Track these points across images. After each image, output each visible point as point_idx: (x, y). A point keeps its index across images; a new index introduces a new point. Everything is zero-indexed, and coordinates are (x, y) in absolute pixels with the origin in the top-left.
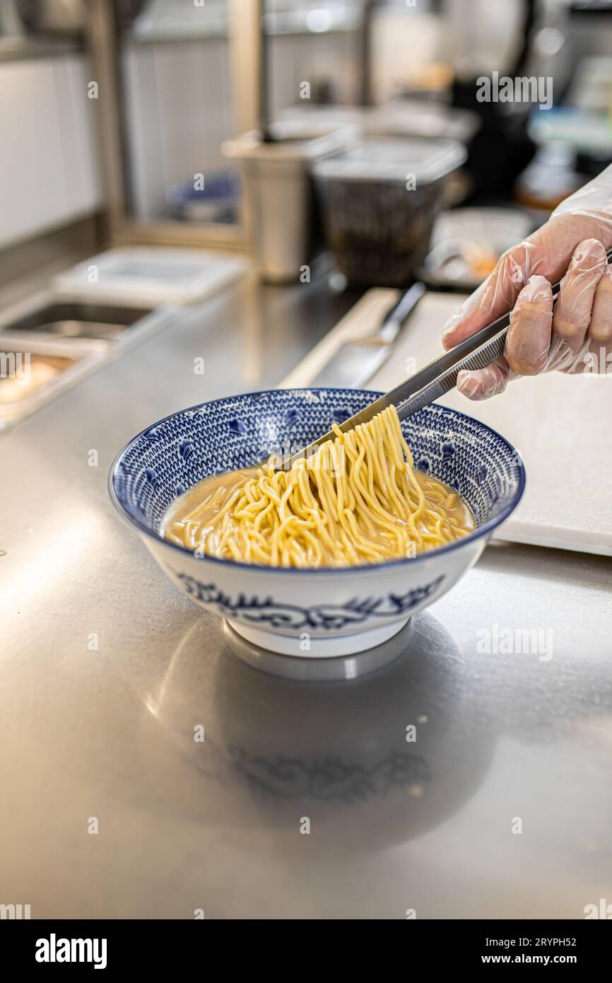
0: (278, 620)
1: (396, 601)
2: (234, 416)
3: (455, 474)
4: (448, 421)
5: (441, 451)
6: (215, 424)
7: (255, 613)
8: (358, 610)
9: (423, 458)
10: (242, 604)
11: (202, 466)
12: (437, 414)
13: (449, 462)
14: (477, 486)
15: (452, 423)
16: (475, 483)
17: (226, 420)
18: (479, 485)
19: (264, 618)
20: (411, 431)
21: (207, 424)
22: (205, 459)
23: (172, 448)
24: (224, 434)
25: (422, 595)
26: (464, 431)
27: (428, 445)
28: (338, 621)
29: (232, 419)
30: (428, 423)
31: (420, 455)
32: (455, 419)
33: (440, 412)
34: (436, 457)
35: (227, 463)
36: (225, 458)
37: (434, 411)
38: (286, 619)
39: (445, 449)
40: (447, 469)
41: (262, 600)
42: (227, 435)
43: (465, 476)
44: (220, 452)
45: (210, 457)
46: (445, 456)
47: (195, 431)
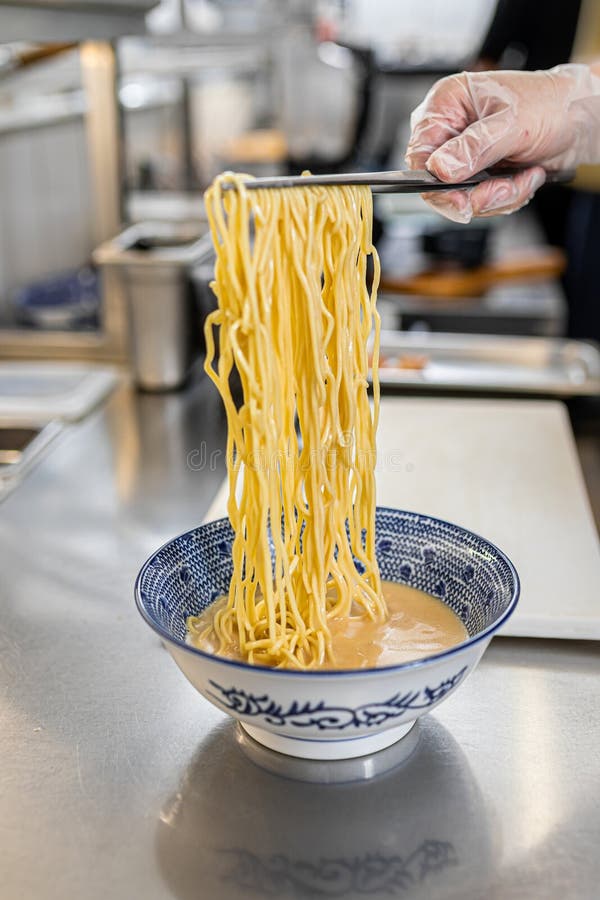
0: (326, 723)
1: (429, 693)
2: (222, 538)
3: (440, 575)
4: (425, 527)
5: (423, 555)
6: (206, 547)
7: (305, 718)
8: (398, 705)
9: (404, 563)
10: (293, 711)
11: (199, 590)
12: (413, 521)
13: (431, 565)
14: (464, 584)
15: (430, 529)
16: (462, 582)
17: (215, 543)
18: (468, 584)
19: (313, 722)
20: (390, 539)
21: (199, 548)
22: (201, 582)
23: (174, 575)
24: (215, 557)
25: (450, 685)
26: (443, 535)
27: (409, 551)
28: (380, 718)
29: (220, 541)
30: (406, 530)
31: (401, 560)
32: (432, 525)
33: (417, 519)
34: (417, 561)
35: (220, 584)
36: (218, 579)
37: (411, 519)
38: (333, 720)
39: (426, 553)
40: (431, 571)
41: (313, 706)
42: (218, 557)
43: (450, 576)
44: (213, 574)
45: (205, 579)
46: (426, 560)
47: (190, 556)
